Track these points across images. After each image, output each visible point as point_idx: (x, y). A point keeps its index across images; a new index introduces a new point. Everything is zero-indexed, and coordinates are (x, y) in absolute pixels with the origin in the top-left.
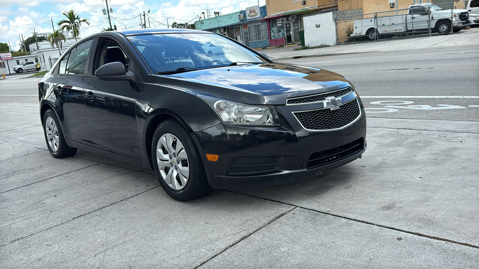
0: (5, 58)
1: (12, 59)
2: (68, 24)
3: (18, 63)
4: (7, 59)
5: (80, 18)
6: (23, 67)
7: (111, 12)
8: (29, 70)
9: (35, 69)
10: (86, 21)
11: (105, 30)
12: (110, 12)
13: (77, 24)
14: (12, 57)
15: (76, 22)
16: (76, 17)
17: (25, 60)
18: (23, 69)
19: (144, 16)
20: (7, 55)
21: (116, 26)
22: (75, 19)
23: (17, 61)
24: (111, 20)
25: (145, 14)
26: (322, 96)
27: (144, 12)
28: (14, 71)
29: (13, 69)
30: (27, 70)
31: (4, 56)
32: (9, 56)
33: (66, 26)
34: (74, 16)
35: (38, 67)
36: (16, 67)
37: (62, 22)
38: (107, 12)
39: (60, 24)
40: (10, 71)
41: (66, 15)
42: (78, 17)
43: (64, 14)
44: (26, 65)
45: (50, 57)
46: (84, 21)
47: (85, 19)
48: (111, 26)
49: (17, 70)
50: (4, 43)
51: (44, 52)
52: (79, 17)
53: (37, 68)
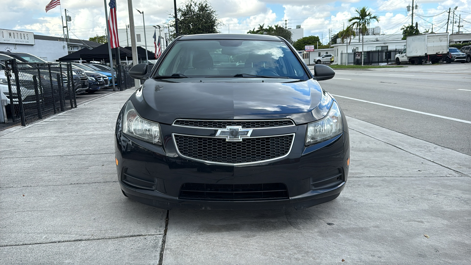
0: (308, 50)
1: (314, 51)
2: (358, 21)
3: (319, 55)
4: (310, 51)
5: (371, 15)
6: (322, 59)
7: (416, 9)
8: (326, 62)
9: (329, 62)
10: (376, 18)
11: (405, 27)
12: (414, 9)
13: (367, 21)
14: (314, 50)
15: (366, 19)
16: (367, 14)
17: (326, 52)
18: (322, 61)
19: (448, 13)
20: (310, 47)
21: (418, 23)
22: (366, 16)
23: (319, 53)
24: (413, 17)
25: (451, 11)
26: (225, 123)
27: (450, 9)
28: (314, 62)
29: (313, 61)
30: (324, 62)
31: (308, 48)
32: (312, 48)
33: (356, 22)
34: (366, 13)
35: (333, 60)
36: (316, 59)
37: (353, 19)
38: (411, 8)
39: (350, 20)
40: (310, 62)
41: (358, 12)
42: (369, 13)
43: (357, 11)
44: (325, 57)
45: (342, 51)
46: (374, 17)
47: (376, 16)
48: (412, 23)
49: (316, 61)
50: (316, 36)
51: (339, 47)
52: (371, 13)
53: (331, 60)
